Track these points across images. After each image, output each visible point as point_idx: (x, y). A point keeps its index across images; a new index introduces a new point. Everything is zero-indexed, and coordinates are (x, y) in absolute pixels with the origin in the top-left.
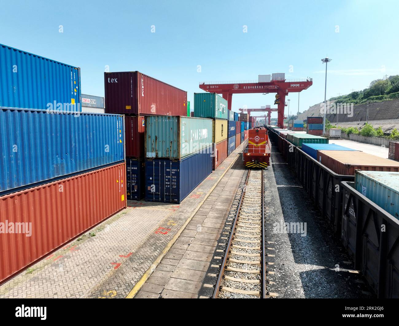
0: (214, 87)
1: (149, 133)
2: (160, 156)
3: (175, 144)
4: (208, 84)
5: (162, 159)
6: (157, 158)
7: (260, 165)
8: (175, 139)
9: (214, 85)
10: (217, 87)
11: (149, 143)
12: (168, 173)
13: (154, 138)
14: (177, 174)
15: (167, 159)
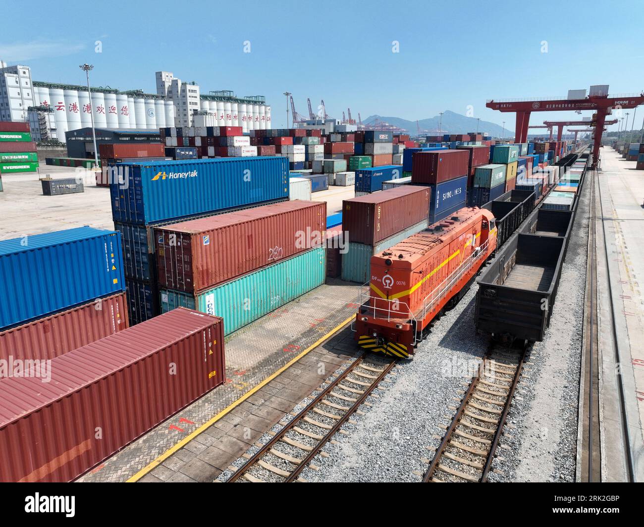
0: (506, 106)
1: (476, 176)
2: (481, 187)
3: (489, 181)
4: (498, 102)
5: (482, 188)
6: (479, 188)
7: (389, 349)
8: (489, 179)
9: (506, 103)
10: (510, 106)
11: (476, 181)
12: (484, 195)
13: (478, 178)
14: (489, 195)
15: (484, 188)
